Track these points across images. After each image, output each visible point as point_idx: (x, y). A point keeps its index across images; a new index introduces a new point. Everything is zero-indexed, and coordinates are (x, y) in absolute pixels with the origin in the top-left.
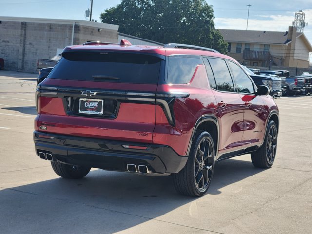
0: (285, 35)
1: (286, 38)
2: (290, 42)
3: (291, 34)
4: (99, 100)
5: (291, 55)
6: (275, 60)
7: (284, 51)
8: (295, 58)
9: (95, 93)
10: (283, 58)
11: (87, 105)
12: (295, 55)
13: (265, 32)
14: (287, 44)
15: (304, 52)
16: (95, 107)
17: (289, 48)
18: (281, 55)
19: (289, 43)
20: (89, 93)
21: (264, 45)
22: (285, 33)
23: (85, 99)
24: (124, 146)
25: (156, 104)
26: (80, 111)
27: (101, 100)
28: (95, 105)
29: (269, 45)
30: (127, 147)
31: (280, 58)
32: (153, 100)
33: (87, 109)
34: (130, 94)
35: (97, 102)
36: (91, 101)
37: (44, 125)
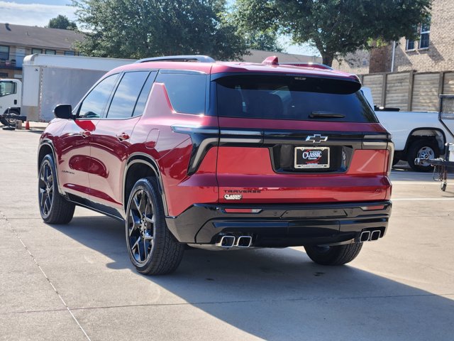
4: (323, 148)
9: (326, 139)
11: (305, 155)
16: (318, 158)
23: (302, 148)
24: (362, 208)
25: (386, 148)
26: (296, 166)
27: (326, 148)
28: (318, 155)
30: (366, 208)
32: (385, 144)
33: (307, 161)
34: (366, 137)
35: (320, 150)
36: (312, 150)
37: (236, 192)
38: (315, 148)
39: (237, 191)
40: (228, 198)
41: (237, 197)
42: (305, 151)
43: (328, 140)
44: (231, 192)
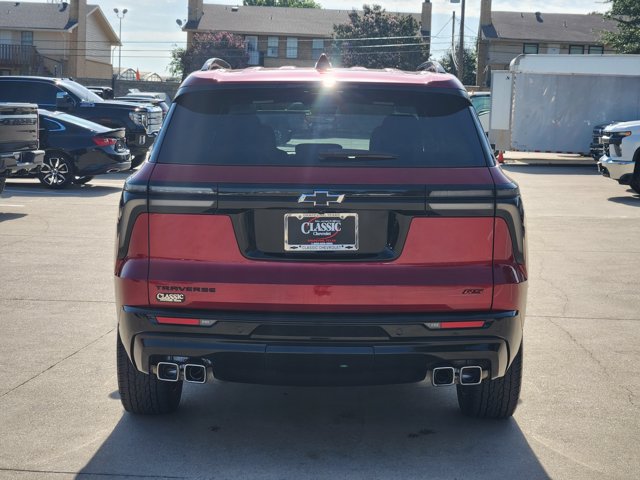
0: (61, 11)
1: (66, 16)
2: (75, 25)
3: (77, 8)
4: (345, 216)
5: (79, 53)
6: (48, 64)
7: (65, 45)
8: (87, 58)
9: (341, 198)
10: (65, 58)
11: (307, 228)
12: (87, 53)
13: (17, 4)
14: (70, 30)
15: (102, 46)
16: (332, 233)
17: (74, 39)
18: (60, 52)
19: (73, 27)
20: (321, 199)
21: (22, 32)
22: (62, 7)
23: (300, 216)
24: (428, 325)
25: (494, 214)
26: (288, 247)
27: (348, 214)
28: (334, 227)
29: (32, 32)
30: (436, 325)
31: (58, 58)
32: (488, 206)
33: (311, 238)
34: (435, 194)
35: (338, 219)
36: (320, 219)
37: (174, 290)
38: (326, 215)
39: (176, 288)
40: (162, 299)
41: (174, 298)
42: (306, 219)
43: (344, 201)
44: (167, 290)
